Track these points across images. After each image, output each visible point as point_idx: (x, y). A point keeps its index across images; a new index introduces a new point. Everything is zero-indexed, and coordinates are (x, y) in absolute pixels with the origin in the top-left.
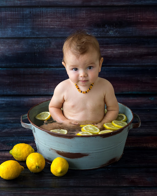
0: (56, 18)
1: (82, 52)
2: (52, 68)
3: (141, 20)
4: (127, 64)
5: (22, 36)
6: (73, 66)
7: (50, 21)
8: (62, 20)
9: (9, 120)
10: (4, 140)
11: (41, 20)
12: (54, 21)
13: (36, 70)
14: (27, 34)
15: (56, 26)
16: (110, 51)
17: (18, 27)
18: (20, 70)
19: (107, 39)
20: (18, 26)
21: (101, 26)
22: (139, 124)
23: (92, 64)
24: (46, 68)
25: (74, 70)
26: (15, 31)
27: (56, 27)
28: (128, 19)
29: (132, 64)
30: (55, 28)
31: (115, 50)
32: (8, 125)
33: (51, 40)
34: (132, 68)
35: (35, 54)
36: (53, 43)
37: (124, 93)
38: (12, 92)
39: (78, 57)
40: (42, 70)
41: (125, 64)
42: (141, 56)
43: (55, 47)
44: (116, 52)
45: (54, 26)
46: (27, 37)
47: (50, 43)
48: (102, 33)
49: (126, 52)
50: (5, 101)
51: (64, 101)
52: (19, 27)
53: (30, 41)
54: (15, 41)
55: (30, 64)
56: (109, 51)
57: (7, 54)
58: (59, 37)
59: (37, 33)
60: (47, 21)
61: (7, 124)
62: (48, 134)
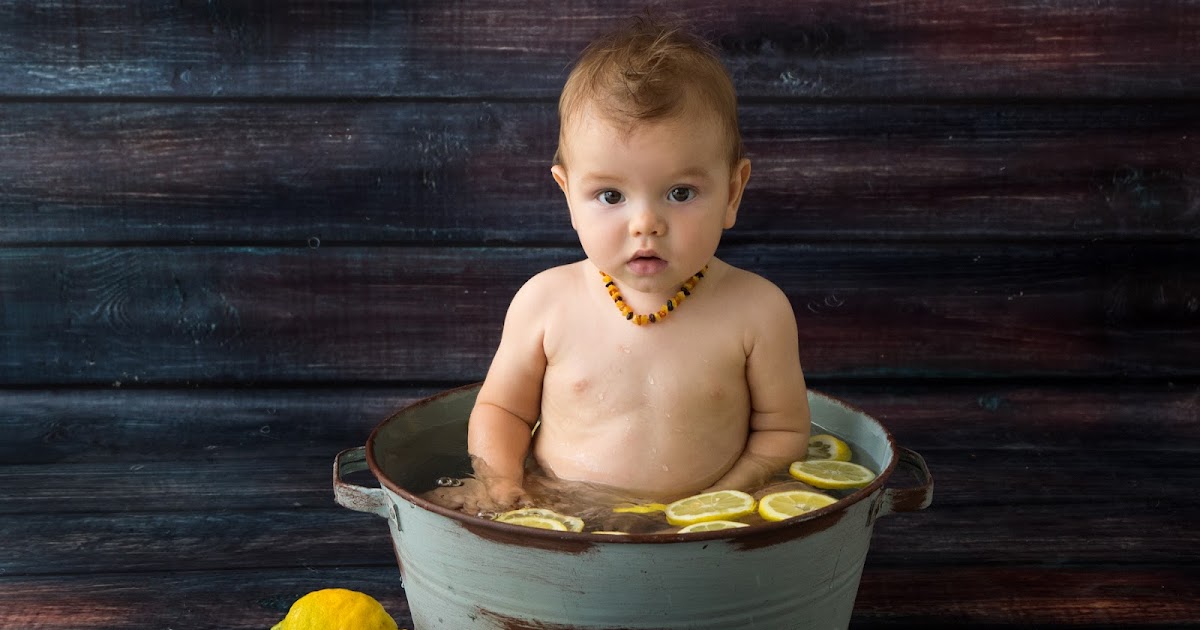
0: (523, 8)
1: (648, 109)
2: (504, 249)
3: (935, 22)
4: (869, 232)
5: (358, 90)
6: (600, 178)
7: (497, 20)
8: (555, 19)
9: (282, 495)
10: (251, 584)
11: (452, 16)
12: (515, 20)
13: (427, 257)
14: (383, 80)
15: (527, 44)
16: (783, 169)
17: (343, 49)
18: (348, 256)
19: (771, 109)
20: (343, 41)
21: (743, 47)
22: (924, 492)
23: (691, 172)
24: (475, 249)
25: (602, 197)
26: (328, 68)
27: (525, 49)
28: (871, 16)
29: (892, 233)
30: (521, 53)
31: (811, 164)
32: (279, 520)
33: (498, 109)
34: (892, 249)
35: (422, 179)
36: (509, 126)
37: (855, 373)
38: (305, 368)
39: (626, 131)
40: (457, 258)
41: (858, 232)
42: (936, 193)
43: (520, 145)
44: (814, 174)
45: (514, 44)
46: (383, 95)
47: (496, 125)
48: (746, 81)
49: (865, 174)
50: (271, 410)
51: (546, 363)
52: (347, 45)
53: (400, 114)
54: (325, 113)
55: (394, 229)
56: (780, 165)
57: (284, 179)
58: (538, 96)
59: (435, 77)
60: (482, 21)
61: (269, 513)
62: (464, 531)
